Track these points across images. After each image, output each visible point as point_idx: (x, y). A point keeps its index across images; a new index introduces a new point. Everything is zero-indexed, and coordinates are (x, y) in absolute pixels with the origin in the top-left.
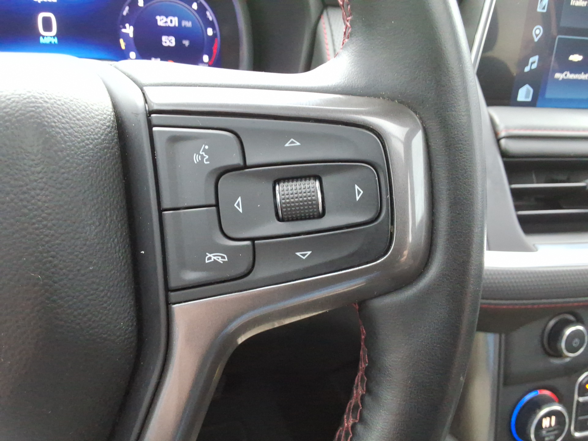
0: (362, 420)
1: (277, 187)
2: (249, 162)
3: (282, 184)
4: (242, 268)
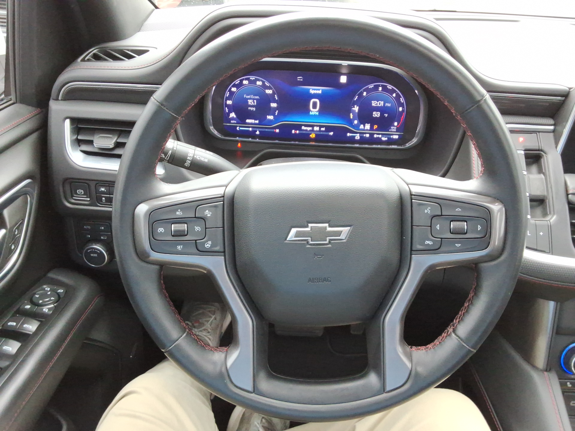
0: (472, 303)
1: (452, 223)
2: (443, 214)
3: (453, 222)
4: (437, 247)
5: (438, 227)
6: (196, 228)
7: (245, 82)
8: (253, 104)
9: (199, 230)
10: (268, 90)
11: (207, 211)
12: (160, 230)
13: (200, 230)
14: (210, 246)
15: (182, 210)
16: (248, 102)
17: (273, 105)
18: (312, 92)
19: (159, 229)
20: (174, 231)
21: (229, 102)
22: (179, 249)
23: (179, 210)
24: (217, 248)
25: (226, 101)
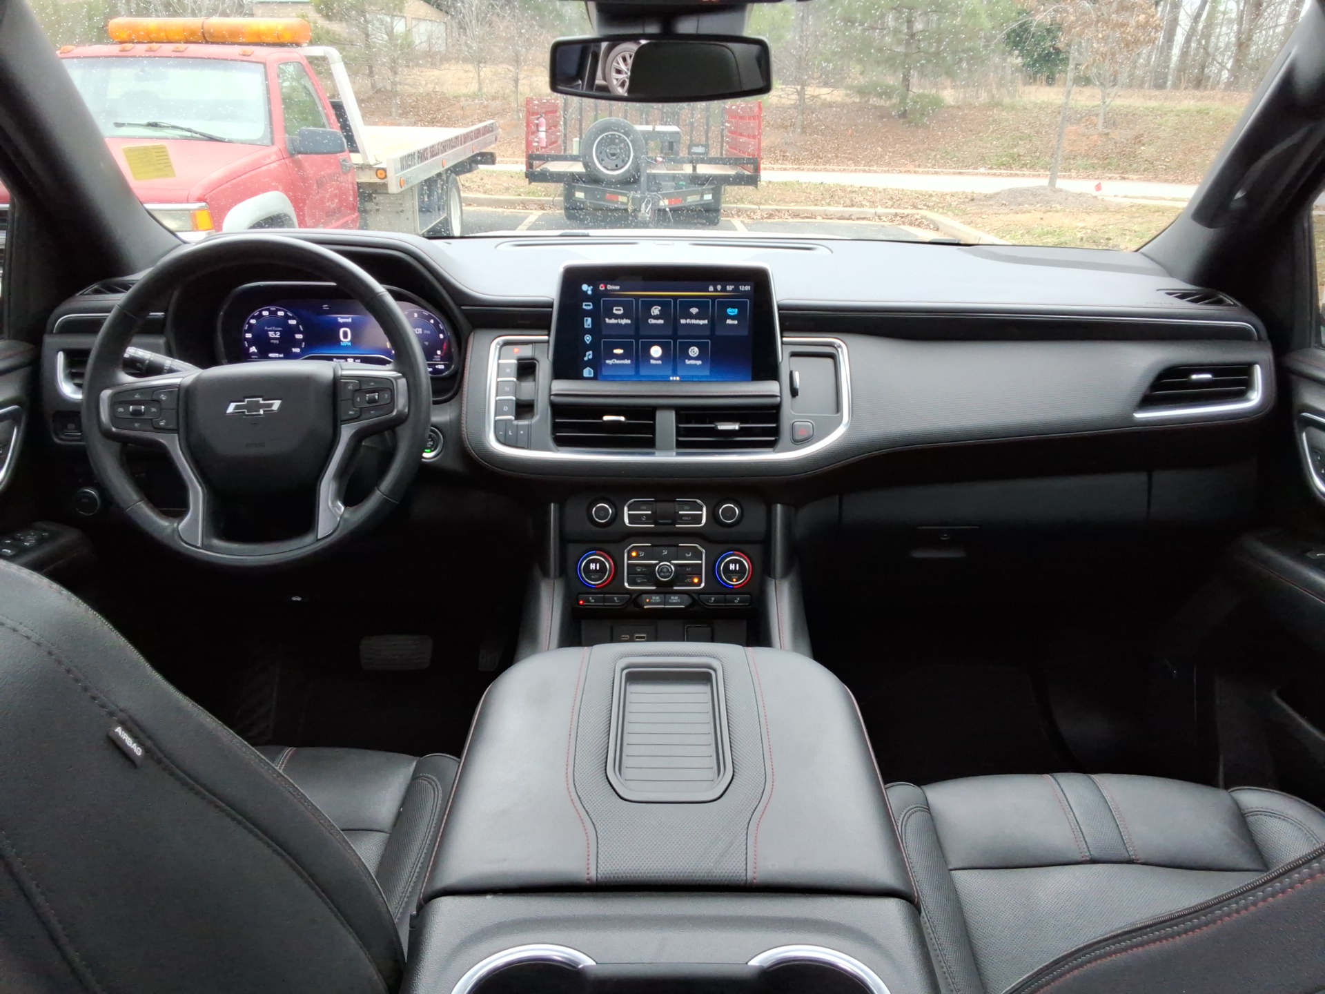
5: (358, 399)
7: (265, 313)
8: (274, 336)
15: (141, 394)
16: (268, 335)
17: (299, 336)
18: (341, 320)
24: (171, 427)
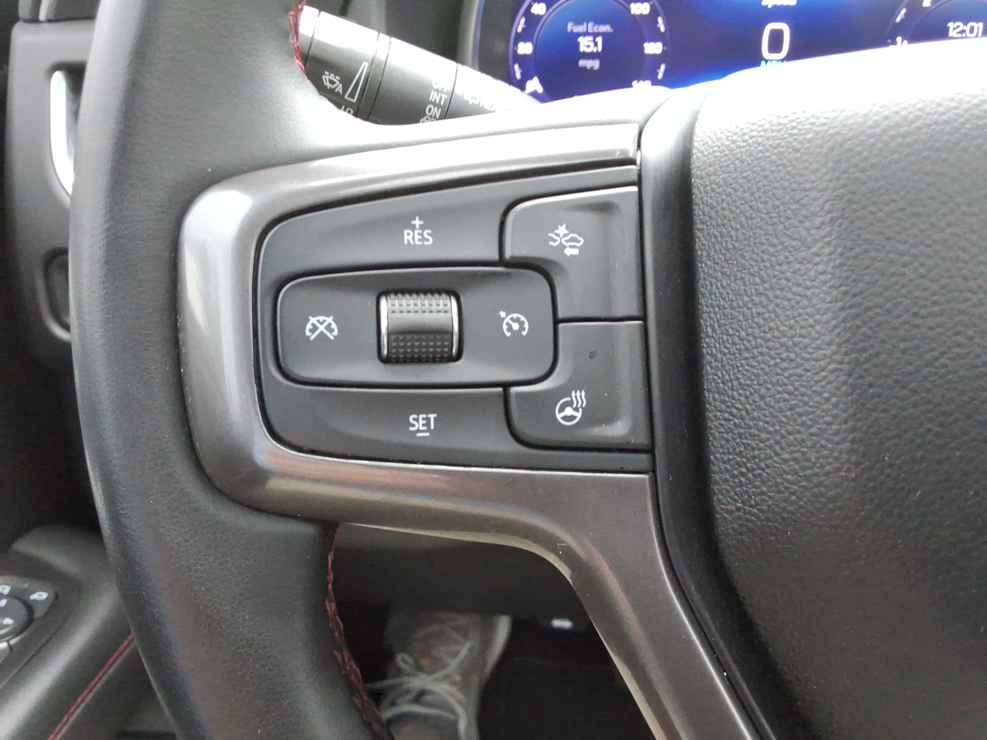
6: (508, 319)
9: (522, 328)
10: (639, 4)
11: (562, 230)
12: (314, 328)
13: (524, 333)
14: (579, 415)
19: (313, 320)
20: (389, 334)
21: (525, 48)
22: (418, 431)
23: (417, 222)
25: (516, 44)
